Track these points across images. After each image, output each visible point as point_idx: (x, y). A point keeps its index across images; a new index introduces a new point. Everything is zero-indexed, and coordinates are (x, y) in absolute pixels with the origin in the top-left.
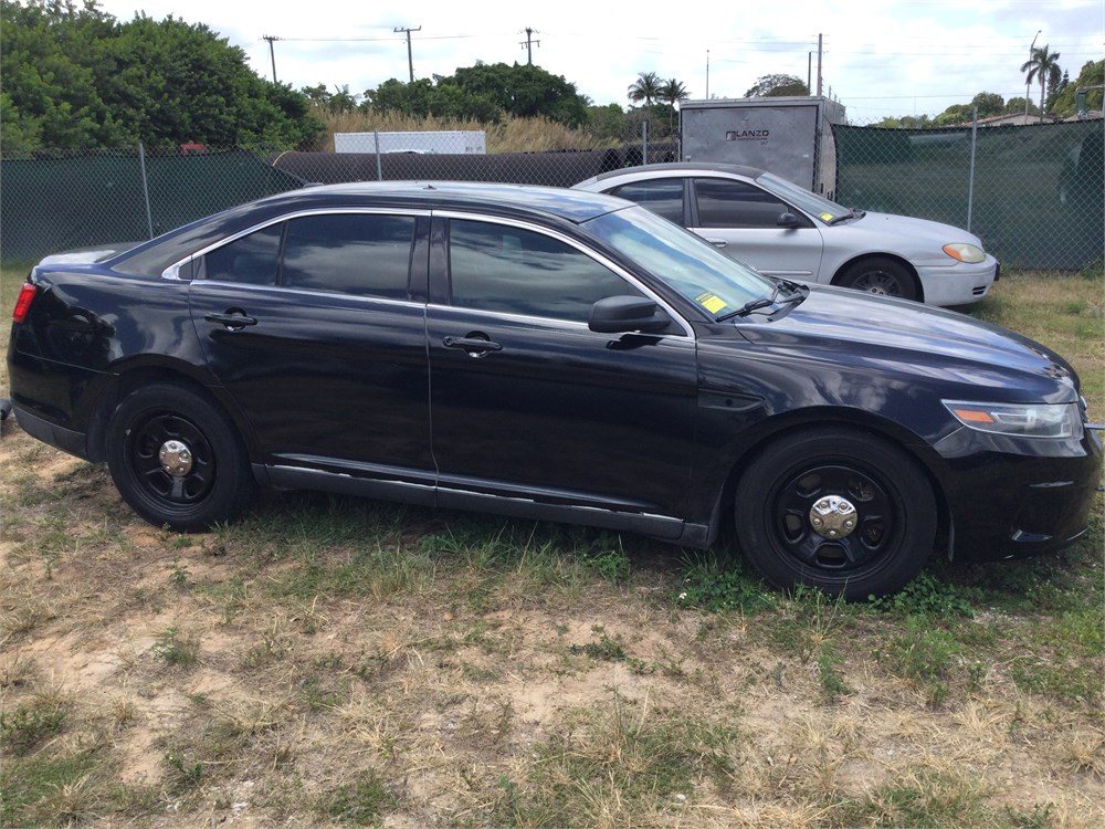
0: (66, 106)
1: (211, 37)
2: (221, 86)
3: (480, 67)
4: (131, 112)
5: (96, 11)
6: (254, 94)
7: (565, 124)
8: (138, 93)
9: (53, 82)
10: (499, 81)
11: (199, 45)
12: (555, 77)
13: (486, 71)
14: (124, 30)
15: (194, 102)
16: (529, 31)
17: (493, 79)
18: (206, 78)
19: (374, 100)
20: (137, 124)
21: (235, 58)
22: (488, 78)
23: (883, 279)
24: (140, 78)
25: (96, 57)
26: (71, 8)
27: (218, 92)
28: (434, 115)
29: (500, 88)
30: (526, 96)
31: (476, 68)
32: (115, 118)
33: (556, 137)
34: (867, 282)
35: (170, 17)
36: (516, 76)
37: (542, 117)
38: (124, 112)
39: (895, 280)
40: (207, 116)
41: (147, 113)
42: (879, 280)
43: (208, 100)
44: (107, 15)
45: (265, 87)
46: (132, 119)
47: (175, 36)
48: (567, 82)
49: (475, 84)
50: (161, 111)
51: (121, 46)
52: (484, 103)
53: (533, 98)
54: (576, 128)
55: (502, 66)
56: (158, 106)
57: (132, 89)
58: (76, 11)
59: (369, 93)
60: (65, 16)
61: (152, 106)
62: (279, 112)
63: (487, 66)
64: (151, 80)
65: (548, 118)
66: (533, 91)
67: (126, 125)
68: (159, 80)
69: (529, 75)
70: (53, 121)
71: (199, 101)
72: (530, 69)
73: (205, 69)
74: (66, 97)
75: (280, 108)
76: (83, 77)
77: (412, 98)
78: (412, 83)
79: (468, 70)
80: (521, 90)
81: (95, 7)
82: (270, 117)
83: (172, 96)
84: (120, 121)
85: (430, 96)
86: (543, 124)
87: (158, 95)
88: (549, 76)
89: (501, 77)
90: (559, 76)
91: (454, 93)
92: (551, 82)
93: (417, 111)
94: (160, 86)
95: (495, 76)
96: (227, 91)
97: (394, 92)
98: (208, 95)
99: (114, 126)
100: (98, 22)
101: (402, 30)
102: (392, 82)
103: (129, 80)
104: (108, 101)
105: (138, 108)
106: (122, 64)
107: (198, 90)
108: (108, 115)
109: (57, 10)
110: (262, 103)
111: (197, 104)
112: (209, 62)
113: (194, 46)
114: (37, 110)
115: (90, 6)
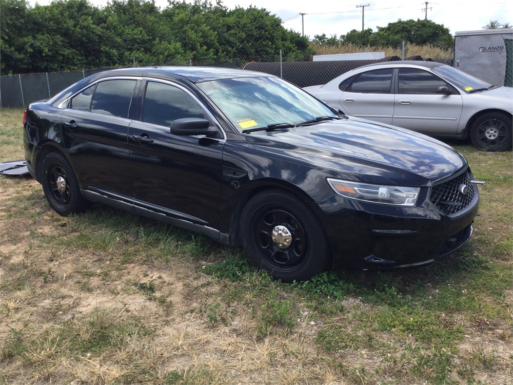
0: (205, 47)
1: (267, 14)
2: (269, 36)
3: (400, 22)
4: (230, 49)
5: (220, 5)
6: (284, 39)
7: (441, 49)
8: (234, 40)
9: (201, 37)
10: (409, 28)
11: (262, 18)
12: (439, 25)
13: (403, 24)
14: (232, 13)
15: (258, 44)
16: (427, 3)
17: (406, 27)
18: (263, 33)
19: (344, 40)
20: (232, 54)
21: (276, 23)
22: (403, 27)
23: (497, 123)
24: (236, 34)
25: (219, 25)
26: (211, 5)
27: (268, 38)
28: (371, 46)
29: (409, 31)
30: (422, 35)
31: (398, 23)
32: (223, 52)
33: (436, 54)
34: (488, 125)
35: (251, 6)
36: (417, 25)
37: (429, 45)
38: (227, 49)
39: (503, 124)
40: (263, 50)
41: (236, 50)
42: (495, 124)
43: (264, 43)
44: (225, 7)
45: (289, 36)
46: (230, 52)
47: (253, 14)
48: (445, 27)
49: (396, 30)
50: (242, 48)
51: (231, 20)
52: (397, 40)
53: (425, 36)
54: (447, 50)
55: (412, 21)
56: (241, 46)
57: (232, 39)
58: (213, 6)
59: (343, 37)
60: (208, 8)
61: (239, 46)
62: (294, 47)
63: (403, 21)
64: (240, 35)
65: (432, 45)
66: (426, 32)
67: (227, 54)
68: (243, 35)
69: (425, 25)
70: (199, 53)
71: (260, 43)
72: (426, 22)
73: (263, 29)
74: (206, 43)
75: (294, 45)
76: (213, 35)
77: (362, 38)
78: (363, 31)
79: (394, 24)
80: (419, 32)
81: (220, 4)
82: (290, 49)
83: (248, 42)
84: (225, 53)
85: (371, 37)
86: (429, 49)
87: (242, 42)
88: (435, 25)
89: (410, 26)
90: (441, 25)
91: (383, 35)
92: (437, 28)
93: (363, 44)
94: (243, 37)
95: (407, 26)
96: (272, 39)
97: (354, 36)
98: (264, 41)
99: (222, 55)
100: (221, 10)
101: (360, 6)
102: (354, 31)
103: (230, 35)
104: (221, 44)
105: (233, 47)
106: (229, 28)
107: (260, 38)
108: (220, 50)
109: (206, 6)
110: (288, 43)
111: (259, 45)
112: (266, 26)
113: (260, 19)
114: (193, 49)
115: (218, 3)
